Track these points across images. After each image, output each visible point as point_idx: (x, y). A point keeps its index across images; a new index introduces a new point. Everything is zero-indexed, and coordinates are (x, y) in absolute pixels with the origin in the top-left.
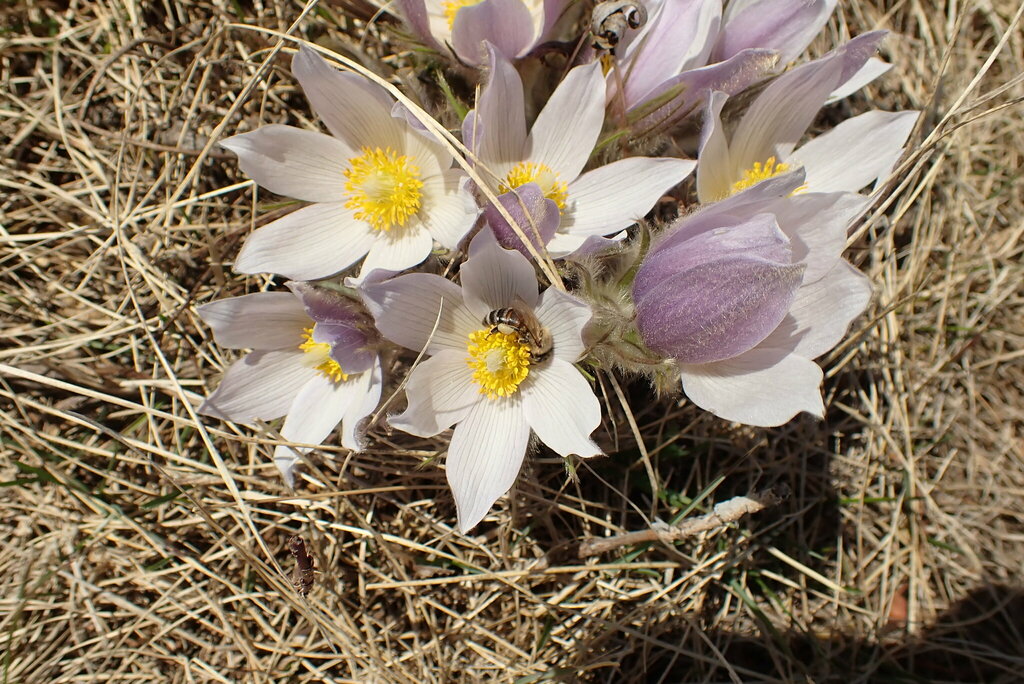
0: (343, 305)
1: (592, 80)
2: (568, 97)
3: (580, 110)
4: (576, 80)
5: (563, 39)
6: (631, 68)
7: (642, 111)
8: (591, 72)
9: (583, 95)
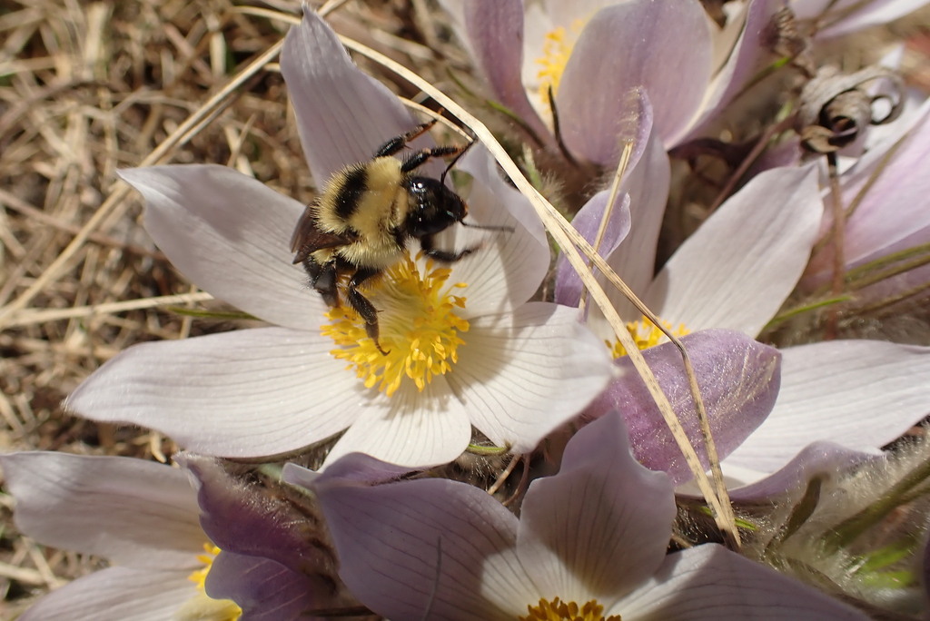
0: (283, 519)
1: (796, 196)
2: (741, 223)
3: (756, 249)
4: (766, 193)
5: (726, 137)
6: (864, 191)
7: (881, 265)
8: (797, 182)
9: (772, 220)
